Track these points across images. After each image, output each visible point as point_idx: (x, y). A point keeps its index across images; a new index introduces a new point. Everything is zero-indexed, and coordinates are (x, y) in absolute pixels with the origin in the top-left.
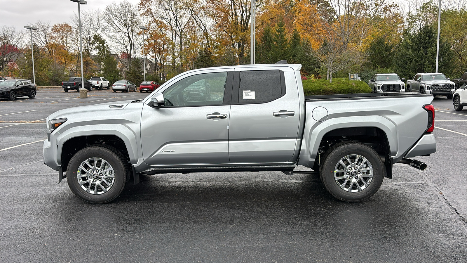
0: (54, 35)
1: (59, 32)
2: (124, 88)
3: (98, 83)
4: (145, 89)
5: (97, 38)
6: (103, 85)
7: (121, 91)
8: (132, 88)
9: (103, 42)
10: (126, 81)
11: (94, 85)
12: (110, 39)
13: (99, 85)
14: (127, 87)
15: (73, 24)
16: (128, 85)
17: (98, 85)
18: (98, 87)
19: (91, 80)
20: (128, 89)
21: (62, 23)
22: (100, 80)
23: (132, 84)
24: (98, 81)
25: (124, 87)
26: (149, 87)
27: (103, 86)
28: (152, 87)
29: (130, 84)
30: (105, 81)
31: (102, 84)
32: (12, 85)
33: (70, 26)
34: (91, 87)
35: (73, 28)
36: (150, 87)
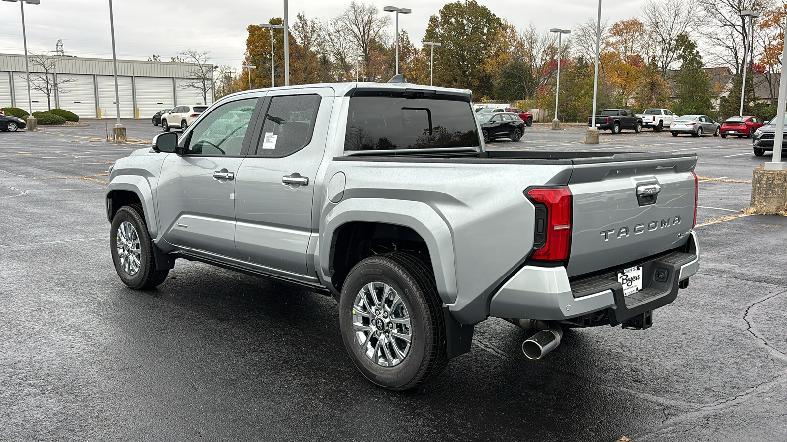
0: (613, 40)
1: (621, 35)
2: (691, 130)
3: (654, 120)
4: (731, 132)
5: (683, 40)
6: (664, 123)
7: (690, 135)
8: (710, 130)
9: (692, 46)
10: (699, 116)
11: (646, 123)
12: (707, 40)
13: (656, 123)
14: (698, 127)
15: (646, 18)
16: (699, 124)
17: (654, 123)
18: (653, 126)
19: (644, 113)
20: (700, 131)
21: (628, 19)
22: (660, 114)
23: (712, 122)
24: (654, 116)
25: (690, 128)
26: (739, 127)
27: (663, 125)
28: (745, 127)
29: (706, 122)
30: (671, 116)
31: (661, 121)
32: (487, 121)
33: (640, 22)
34: (640, 126)
35: (645, 26)
36: (742, 128)
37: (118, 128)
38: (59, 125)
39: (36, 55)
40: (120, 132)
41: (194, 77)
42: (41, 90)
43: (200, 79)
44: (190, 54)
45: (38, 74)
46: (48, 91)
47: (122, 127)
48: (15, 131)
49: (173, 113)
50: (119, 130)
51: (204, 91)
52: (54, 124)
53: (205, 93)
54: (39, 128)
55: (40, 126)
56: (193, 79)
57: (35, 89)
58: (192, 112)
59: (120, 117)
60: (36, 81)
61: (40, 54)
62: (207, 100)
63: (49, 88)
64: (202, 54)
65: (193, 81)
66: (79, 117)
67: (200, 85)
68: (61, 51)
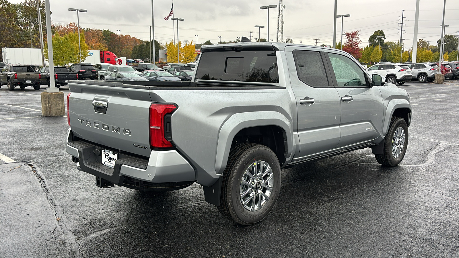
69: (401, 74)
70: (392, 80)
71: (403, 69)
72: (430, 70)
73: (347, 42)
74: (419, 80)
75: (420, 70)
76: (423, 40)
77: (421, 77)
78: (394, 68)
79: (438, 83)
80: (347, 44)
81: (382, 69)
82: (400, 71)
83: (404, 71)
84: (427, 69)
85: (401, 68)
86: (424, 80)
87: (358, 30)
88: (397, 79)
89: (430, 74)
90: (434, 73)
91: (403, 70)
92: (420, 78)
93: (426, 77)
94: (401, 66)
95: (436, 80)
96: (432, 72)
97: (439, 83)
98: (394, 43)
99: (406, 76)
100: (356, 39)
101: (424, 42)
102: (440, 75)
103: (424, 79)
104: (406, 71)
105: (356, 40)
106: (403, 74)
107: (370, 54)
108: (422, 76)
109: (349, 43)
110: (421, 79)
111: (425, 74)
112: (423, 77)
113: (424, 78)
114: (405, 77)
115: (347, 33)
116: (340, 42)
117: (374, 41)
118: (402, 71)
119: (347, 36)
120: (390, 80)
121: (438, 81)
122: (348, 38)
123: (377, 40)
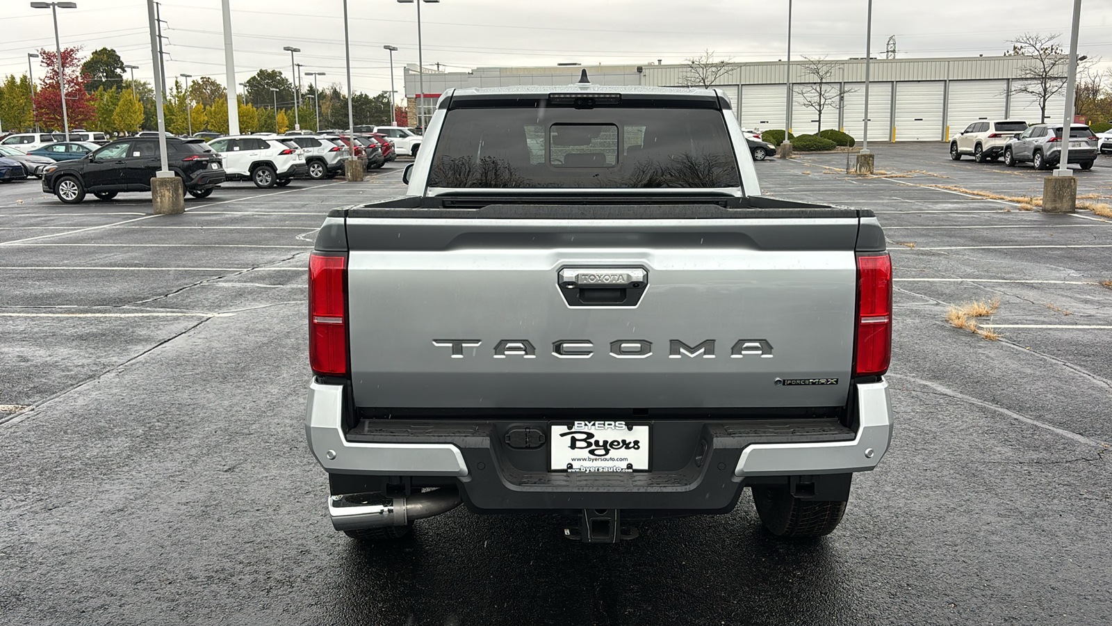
37: (862, 156)
38: (826, 152)
39: (812, 60)
40: (865, 160)
41: (1028, 76)
42: (812, 105)
43: (1039, 79)
44: (1028, 42)
45: (811, 85)
46: (820, 106)
47: (868, 153)
48: (763, 160)
49: (967, 132)
50: (863, 157)
51: (1044, 97)
52: (820, 150)
53: (1045, 101)
54: (793, 156)
55: (796, 152)
56: (1026, 79)
57: (805, 105)
58: (992, 131)
59: (868, 140)
60: (809, 94)
61: (817, 59)
62: (1046, 111)
63: (822, 103)
64: (1047, 39)
65: (1026, 82)
66: (856, 140)
67: (1038, 88)
68: (891, 51)
69: (286, 162)
70: (267, 176)
71: (288, 148)
72: (330, 151)
73: (49, 75)
74: (310, 175)
75: (308, 151)
76: (209, 78)
77: (314, 167)
78: (268, 146)
79: (355, 179)
80: (48, 82)
81: (237, 148)
82: (281, 154)
83: (292, 153)
84: (323, 149)
85: (283, 147)
86: (321, 174)
87: (77, 45)
88: (278, 172)
89: (332, 160)
90: (339, 158)
91: (290, 152)
92: (312, 169)
93: (325, 168)
94: (283, 141)
95: (349, 174)
96: (336, 157)
97: (356, 181)
98: (142, 82)
99: (296, 165)
100: (74, 68)
101: (213, 83)
102: (356, 161)
103: (320, 172)
104: (296, 153)
105: (73, 71)
106: (289, 161)
107: (112, 111)
108: (316, 166)
109: (53, 79)
110: (313, 172)
111: (320, 160)
112: (318, 167)
113: (321, 169)
114: (295, 167)
115: (44, 53)
116: (25, 77)
117: (94, 75)
118: (288, 153)
119: (44, 61)
120: (260, 176)
121: (352, 175)
122: (48, 65)
123: (105, 74)
